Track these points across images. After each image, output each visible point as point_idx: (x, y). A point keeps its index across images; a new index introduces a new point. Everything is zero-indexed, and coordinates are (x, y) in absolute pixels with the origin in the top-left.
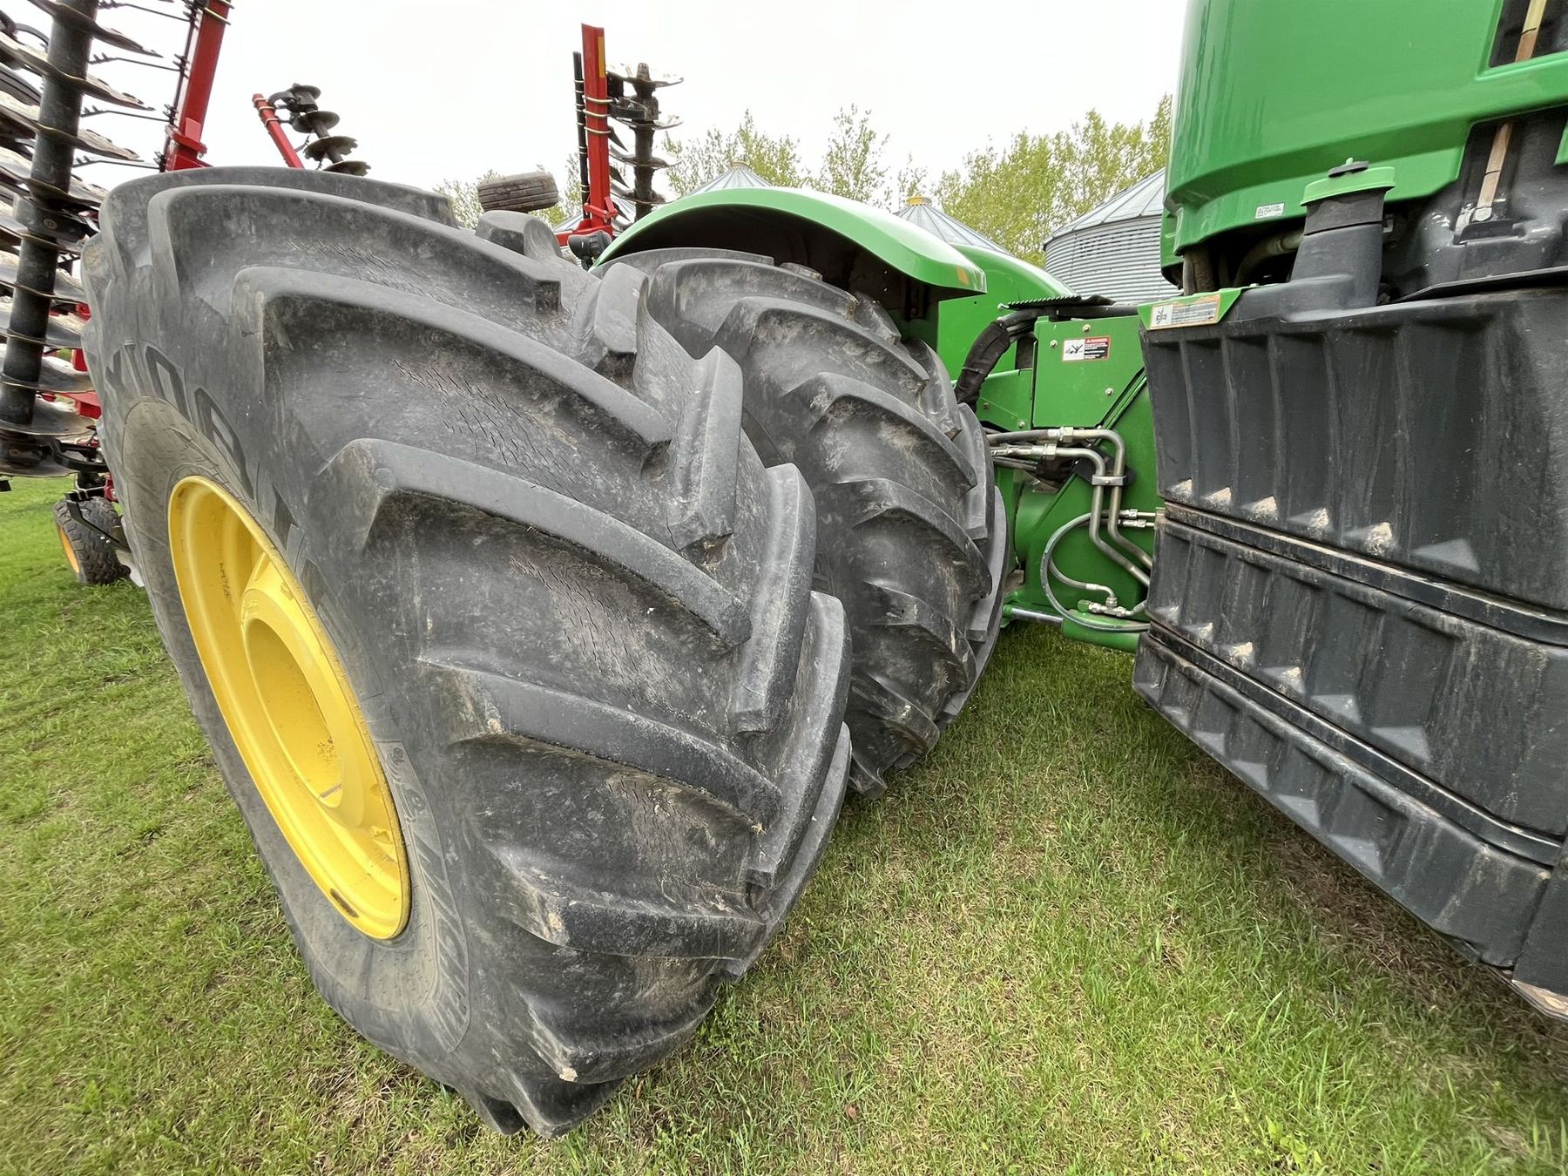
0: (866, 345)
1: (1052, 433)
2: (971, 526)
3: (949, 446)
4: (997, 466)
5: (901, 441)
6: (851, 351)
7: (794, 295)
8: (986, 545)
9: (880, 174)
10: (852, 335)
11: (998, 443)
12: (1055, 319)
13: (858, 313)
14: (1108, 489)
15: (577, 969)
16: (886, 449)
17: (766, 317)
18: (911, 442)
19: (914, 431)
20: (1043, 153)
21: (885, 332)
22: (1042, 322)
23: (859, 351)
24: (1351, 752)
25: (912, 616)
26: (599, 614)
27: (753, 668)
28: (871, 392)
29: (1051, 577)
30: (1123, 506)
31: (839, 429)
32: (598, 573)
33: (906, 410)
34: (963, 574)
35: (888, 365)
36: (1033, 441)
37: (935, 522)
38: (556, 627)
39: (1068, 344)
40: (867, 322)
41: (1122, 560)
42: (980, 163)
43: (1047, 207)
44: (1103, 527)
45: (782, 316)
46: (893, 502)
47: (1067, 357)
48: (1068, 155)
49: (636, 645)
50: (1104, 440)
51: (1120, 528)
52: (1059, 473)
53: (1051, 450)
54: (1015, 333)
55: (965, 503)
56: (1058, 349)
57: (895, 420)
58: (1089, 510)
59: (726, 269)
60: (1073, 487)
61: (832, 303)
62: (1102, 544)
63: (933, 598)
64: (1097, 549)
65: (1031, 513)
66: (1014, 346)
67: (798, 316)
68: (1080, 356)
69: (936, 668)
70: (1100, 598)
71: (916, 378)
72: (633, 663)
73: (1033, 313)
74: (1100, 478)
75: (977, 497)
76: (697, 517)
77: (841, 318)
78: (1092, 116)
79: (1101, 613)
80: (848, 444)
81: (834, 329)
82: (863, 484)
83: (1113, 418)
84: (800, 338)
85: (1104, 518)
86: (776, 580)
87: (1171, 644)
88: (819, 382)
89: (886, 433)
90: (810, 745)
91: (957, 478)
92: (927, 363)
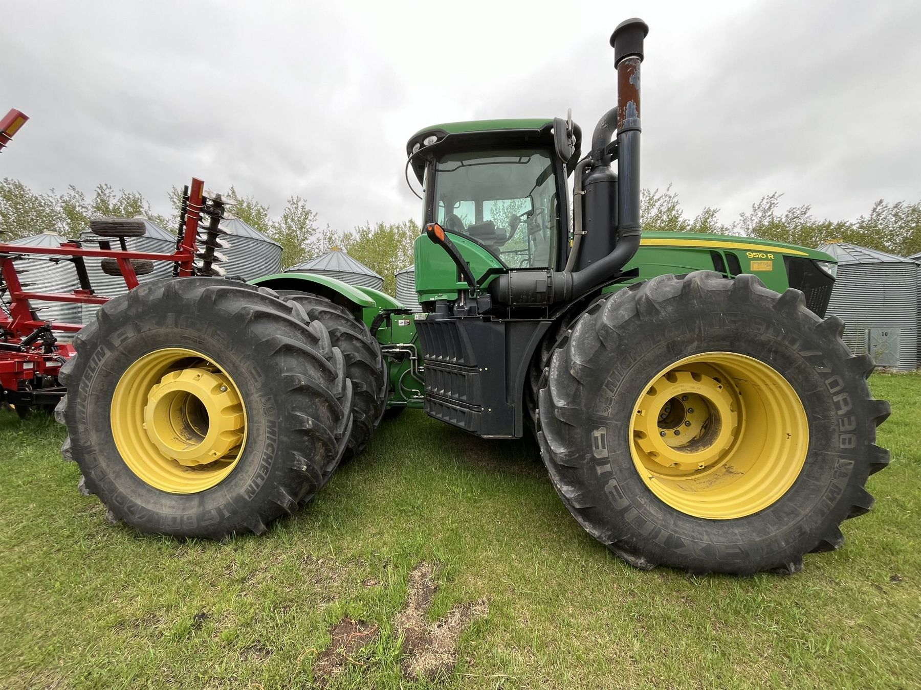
0: (347, 320)
1: (398, 345)
2: (377, 367)
3: (370, 346)
4: (384, 356)
5: (358, 344)
6: (343, 322)
7: (326, 306)
8: (382, 372)
9: (313, 230)
10: (344, 318)
11: (383, 348)
12: (395, 314)
13: (342, 311)
14: (414, 360)
15: (307, 443)
16: (355, 346)
17: (321, 312)
18: (361, 345)
19: (362, 342)
20: (391, 235)
21: (351, 317)
22: (392, 315)
23: (345, 322)
24: (458, 405)
25: (365, 388)
26: (313, 369)
27: (337, 385)
28: (351, 332)
29: (402, 389)
30: (418, 366)
31: (343, 341)
32: (314, 361)
33: (360, 337)
34: (377, 380)
35: (353, 326)
36: (393, 348)
37: (369, 364)
38: (307, 370)
39: (400, 321)
40: (345, 314)
41: (421, 381)
42: (364, 234)
43: (396, 257)
44: (414, 372)
45: (325, 312)
46: (358, 359)
47: (400, 325)
48: (403, 235)
49: (319, 376)
50: (412, 347)
51: (419, 372)
52: (401, 357)
53: (398, 350)
54: (385, 317)
55: (376, 361)
56: (397, 322)
57: (357, 339)
58: (410, 367)
59: (306, 298)
60: (405, 361)
61: (336, 309)
62: (415, 377)
63: (370, 385)
64: (414, 378)
65: (394, 371)
66: (385, 320)
67: (330, 312)
68: (403, 324)
69: (371, 407)
70: (416, 393)
71: (361, 329)
72: (319, 379)
73: (390, 312)
74: (412, 357)
75: (379, 360)
76: (327, 353)
77: (338, 312)
78: (411, 221)
79: (417, 398)
80: (345, 345)
81: (339, 316)
82: (350, 354)
83: (413, 341)
84: (330, 318)
85: (414, 369)
86: (340, 369)
87: (430, 396)
88: (337, 329)
89: (355, 342)
90: (347, 407)
91: (373, 354)
92: (362, 325)
